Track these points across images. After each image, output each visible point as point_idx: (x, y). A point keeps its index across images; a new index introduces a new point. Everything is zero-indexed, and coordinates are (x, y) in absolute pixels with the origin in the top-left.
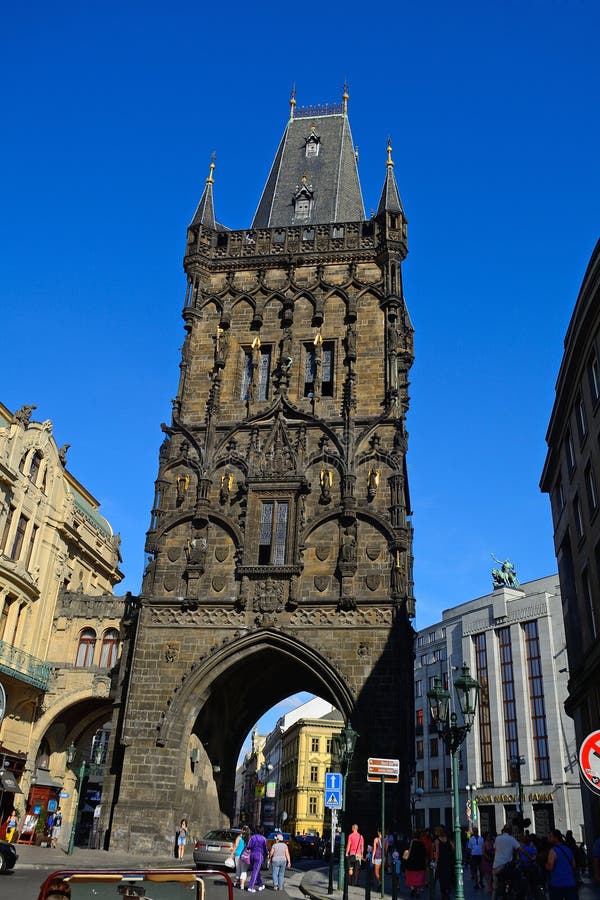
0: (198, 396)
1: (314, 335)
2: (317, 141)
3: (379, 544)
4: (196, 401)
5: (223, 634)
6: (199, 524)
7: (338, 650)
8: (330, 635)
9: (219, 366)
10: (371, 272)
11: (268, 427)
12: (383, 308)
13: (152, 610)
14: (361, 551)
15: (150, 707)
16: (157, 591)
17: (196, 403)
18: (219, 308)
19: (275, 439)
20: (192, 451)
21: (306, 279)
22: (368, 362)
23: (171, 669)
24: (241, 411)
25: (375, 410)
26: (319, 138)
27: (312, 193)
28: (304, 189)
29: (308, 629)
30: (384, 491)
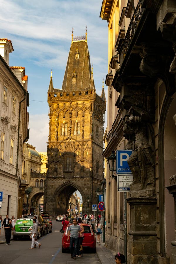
0: (53, 135)
1: (76, 120)
5: (61, 183)
6: (55, 163)
7: (81, 186)
9: (57, 128)
10: (88, 104)
11: (67, 142)
12: (90, 114)
13: (48, 179)
14: (85, 167)
15: (50, 196)
16: (49, 175)
19: (69, 145)
20: (53, 147)
22: (87, 127)
23: (53, 189)
24: (62, 138)
25: (88, 138)
29: (75, 182)
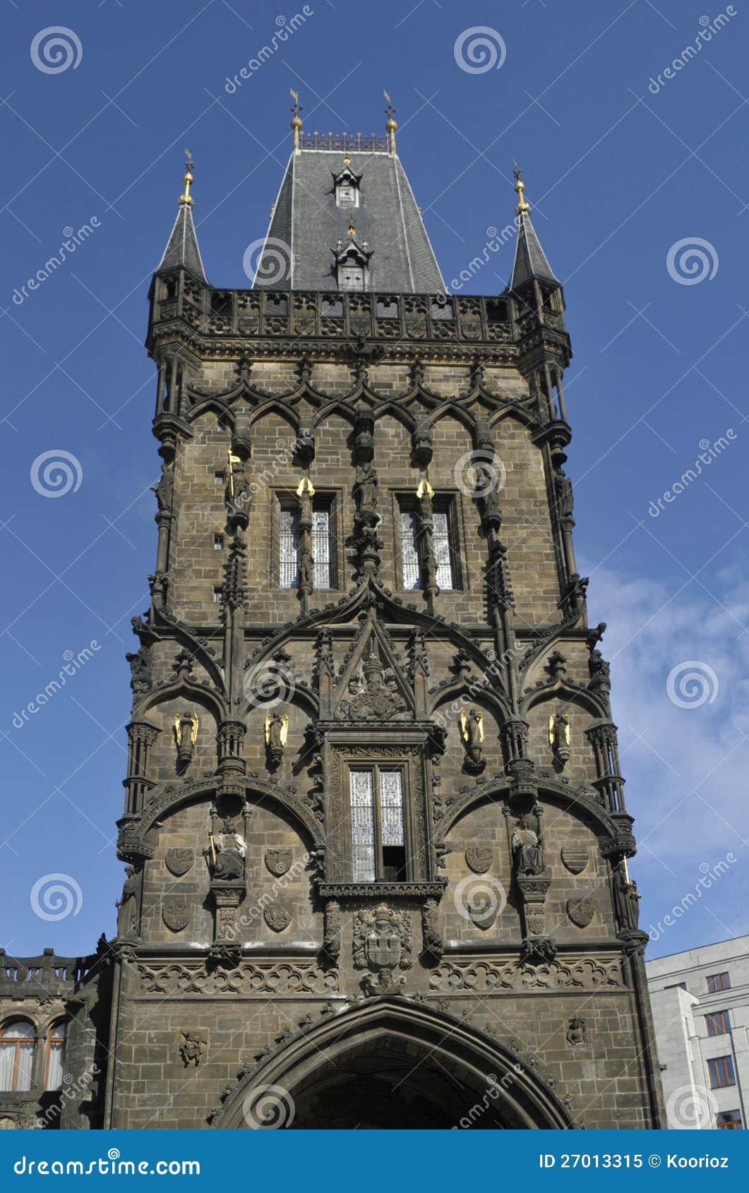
0: (198, 574)
1: (416, 481)
2: (355, 183)
3: (584, 845)
4: (195, 582)
5: (297, 1011)
6: (229, 805)
7: (529, 1033)
8: (509, 1007)
9: (238, 522)
10: (511, 384)
11: (350, 633)
12: (539, 443)
13: (141, 969)
14: (551, 857)
16: (148, 931)
17: (196, 588)
18: (226, 421)
19: (365, 656)
20: (200, 672)
21: (390, 386)
22: (523, 533)
23: (194, 1079)
24: (287, 606)
25: (545, 614)
26: (359, 178)
27: (368, 256)
28: (352, 247)
29: (467, 998)
30: (580, 752)
